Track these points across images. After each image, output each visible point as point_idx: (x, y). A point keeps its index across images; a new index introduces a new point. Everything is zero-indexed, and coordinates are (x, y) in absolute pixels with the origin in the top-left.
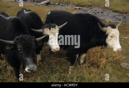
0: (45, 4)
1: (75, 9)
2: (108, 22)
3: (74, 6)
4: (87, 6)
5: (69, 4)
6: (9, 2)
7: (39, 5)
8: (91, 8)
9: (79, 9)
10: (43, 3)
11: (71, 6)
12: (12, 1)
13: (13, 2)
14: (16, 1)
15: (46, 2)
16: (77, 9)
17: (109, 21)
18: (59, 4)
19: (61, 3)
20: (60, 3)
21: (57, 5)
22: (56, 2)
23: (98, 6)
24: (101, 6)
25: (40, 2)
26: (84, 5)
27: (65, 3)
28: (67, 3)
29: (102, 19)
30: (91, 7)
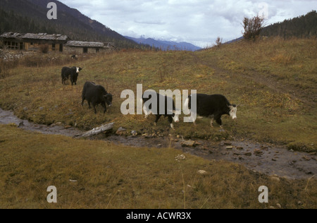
0: (102, 132)
1: (184, 146)
2: (276, 181)
3: (180, 137)
4: (217, 136)
5: (167, 132)
6: (3, 126)
7: (85, 138)
8: (227, 142)
9: (194, 146)
10: (95, 130)
11: (172, 139)
12: (11, 125)
13: (15, 126)
14: (23, 125)
15: (103, 128)
16: (188, 146)
17: (281, 179)
18: (139, 134)
19: (145, 131)
20: (142, 130)
21: (133, 137)
22: (132, 128)
23: (244, 135)
24: (255, 136)
25: (88, 129)
26: (209, 134)
27: (156, 131)
28: (162, 131)
29: (260, 172)
30: (226, 139)
